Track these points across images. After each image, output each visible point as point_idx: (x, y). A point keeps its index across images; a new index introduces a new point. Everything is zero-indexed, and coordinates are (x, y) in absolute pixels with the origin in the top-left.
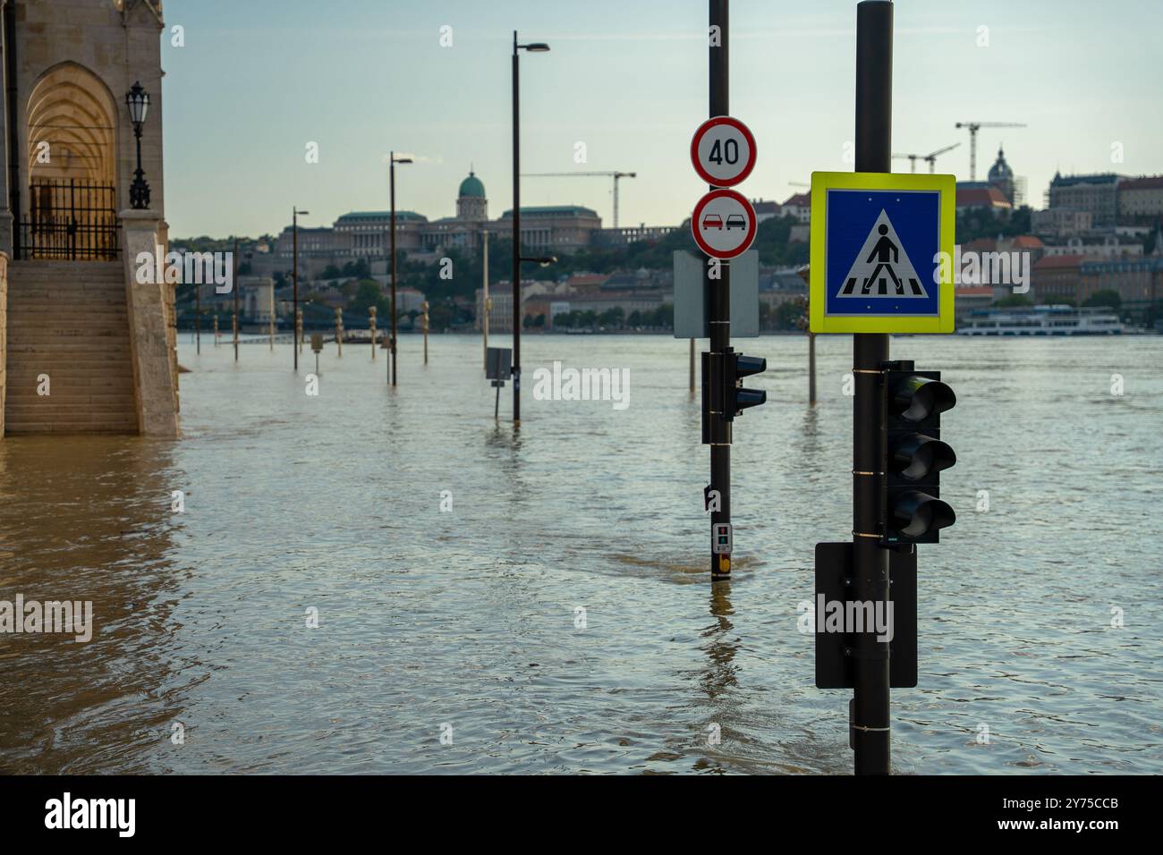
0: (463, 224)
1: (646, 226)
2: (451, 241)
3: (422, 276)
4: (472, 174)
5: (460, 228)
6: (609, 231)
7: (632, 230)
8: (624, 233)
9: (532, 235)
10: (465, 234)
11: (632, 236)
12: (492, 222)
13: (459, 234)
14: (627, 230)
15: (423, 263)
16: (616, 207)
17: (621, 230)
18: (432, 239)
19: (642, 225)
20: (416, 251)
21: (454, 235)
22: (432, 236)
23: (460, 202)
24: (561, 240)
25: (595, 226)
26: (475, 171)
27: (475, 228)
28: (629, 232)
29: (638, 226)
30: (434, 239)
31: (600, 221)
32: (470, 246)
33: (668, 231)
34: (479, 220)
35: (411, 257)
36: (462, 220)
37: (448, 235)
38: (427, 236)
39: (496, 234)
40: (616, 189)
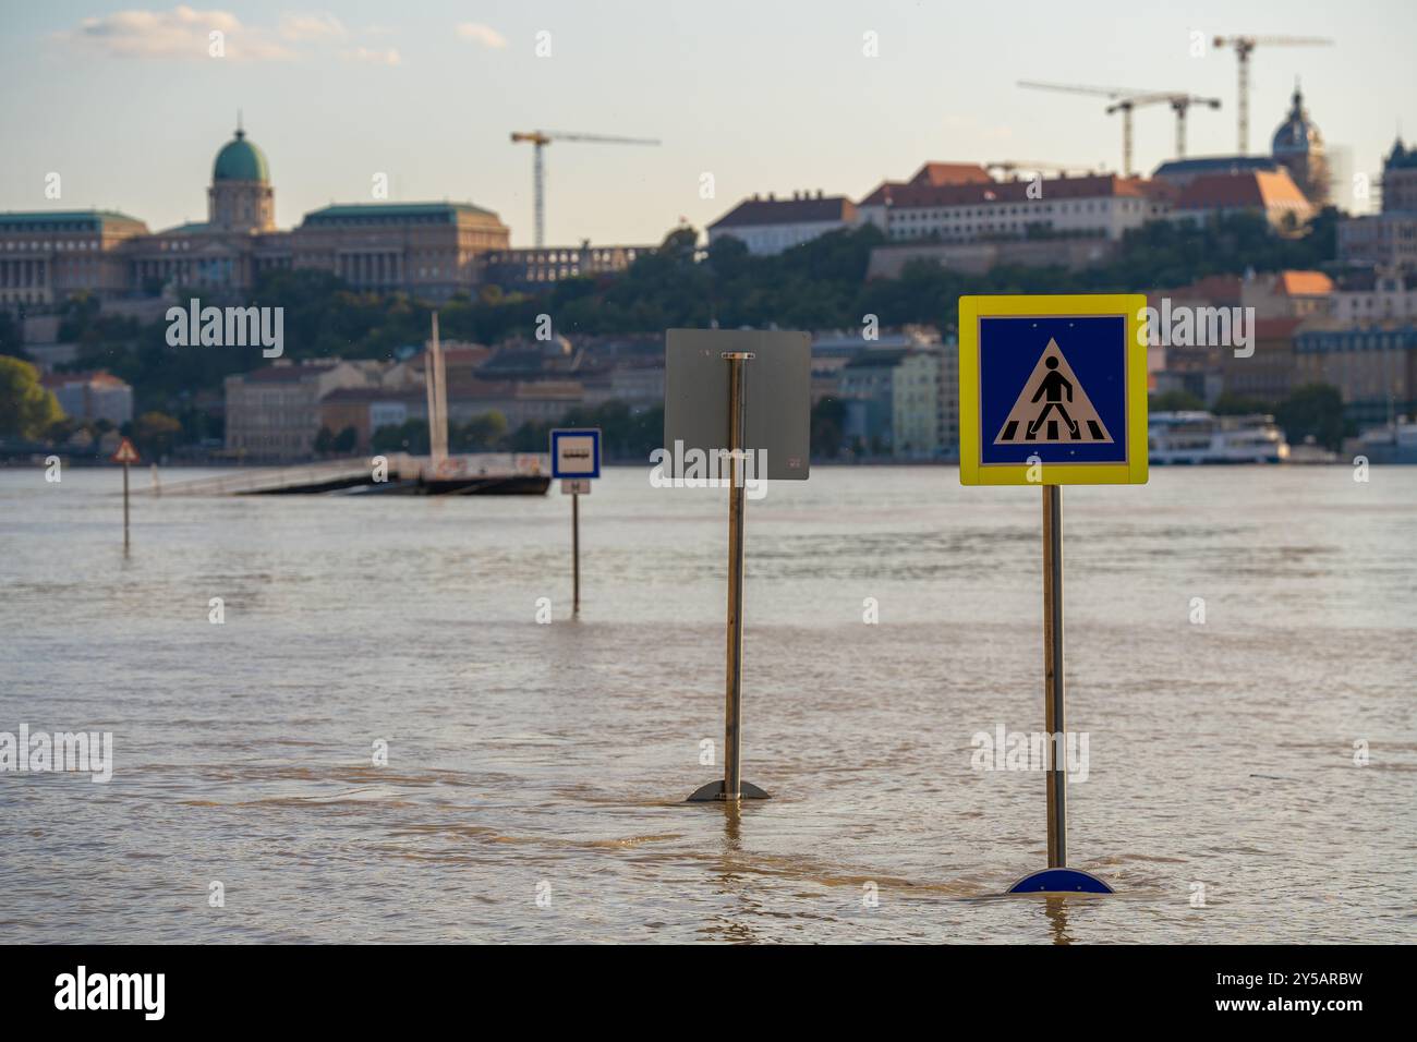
0: (222, 239)
1: (594, 243)
2: (197, 273)
3: (132, 346)
4: (240, 134)
5: (215, 248)
6: (524, 253)
7: (569, 252)
8: (553, 258)
9: (363, 263)
10: (225, 260)
11: (570, 264)
12: (281, 235)
13: (214, 261)
14: (558, 252)
15: (134, 321)
16: (539, 204)
17: (547, 252)
18: (156, 270)
19: (586, 243)
20: (123, 295)
21: (202, 263)
22: (156, 263)
23: (215, 193)
24: (423, 272)
25: (495, 244)
26: (245, 128)
27: (247, 247)
28: (564, 258)
29: (577, 244)
30: (162, 268)
31: (505, 234)
32: (236, 284)
33: (632, 255)
34: (254, 232)
35: (109, 308)
36: (219, 229)
37: (189, 261)
38: (145, 263)
39: (290, 260)
40: (539, 167)
